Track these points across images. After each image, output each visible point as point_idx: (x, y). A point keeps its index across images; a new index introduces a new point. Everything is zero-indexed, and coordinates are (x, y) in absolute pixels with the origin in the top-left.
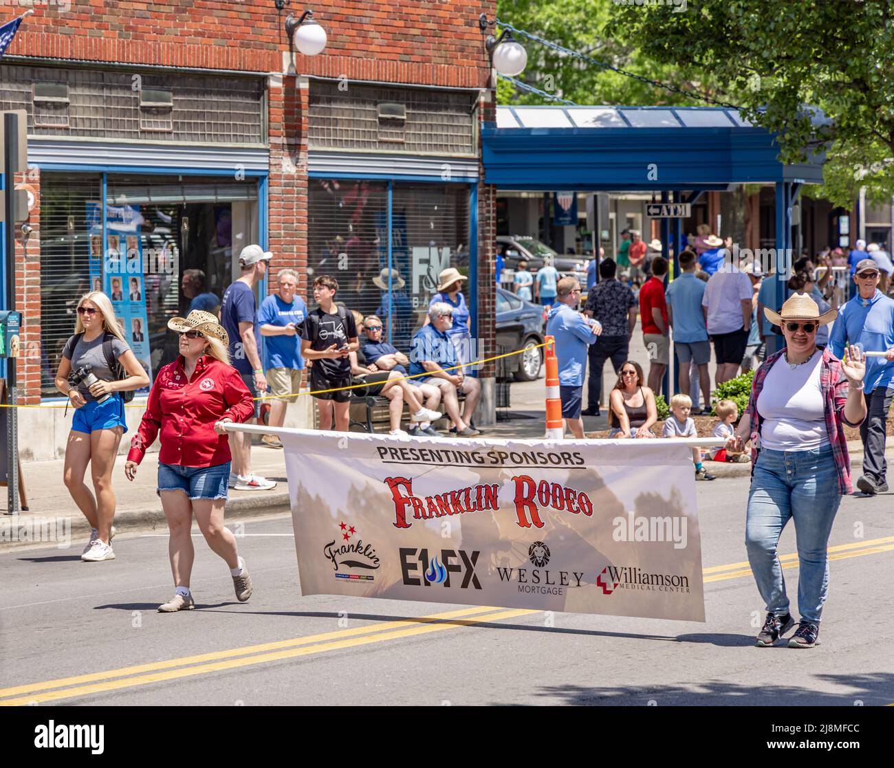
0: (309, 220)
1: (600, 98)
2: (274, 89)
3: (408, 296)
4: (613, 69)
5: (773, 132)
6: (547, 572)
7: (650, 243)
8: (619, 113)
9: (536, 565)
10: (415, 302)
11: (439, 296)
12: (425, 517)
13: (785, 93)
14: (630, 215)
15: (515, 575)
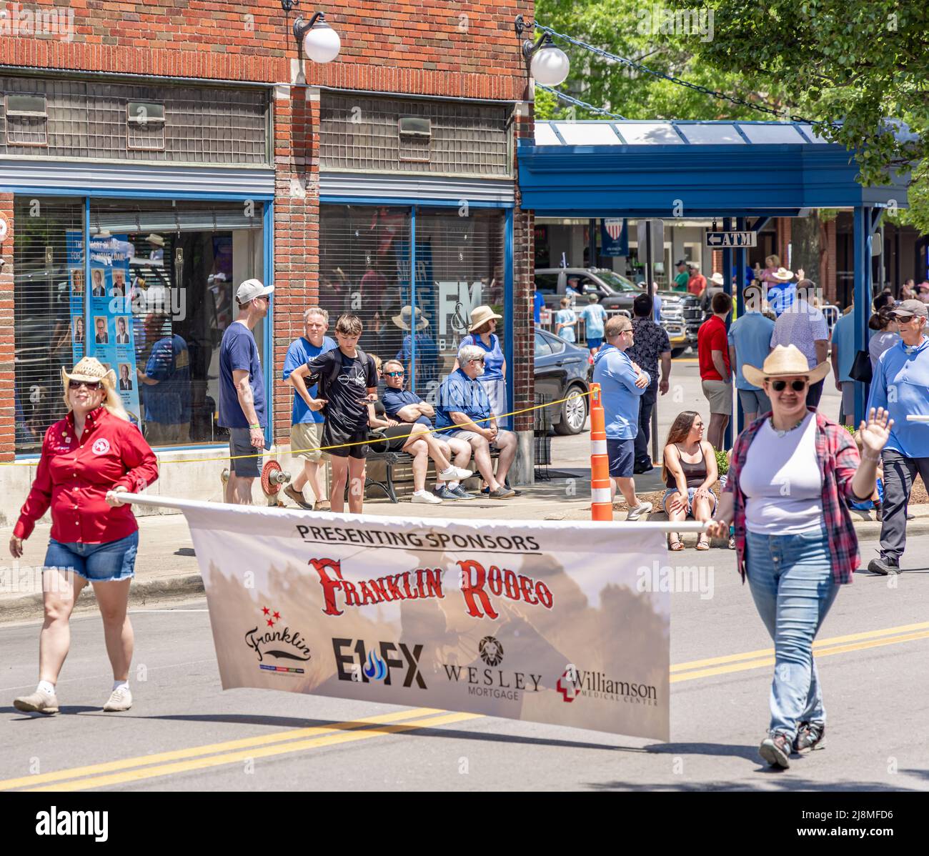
0: (320, 252)
1: (654, 111)
2: (281, 101)
3: (434, 337)
4: (668, 78)
5: (850, 149)
6: (501, 672)
7: (711, 277)
8: (675, 128)
9: (488, 663)
10: (441, 344)
11: (469, 338)
12: (358, 603)
13: (865, 105)
14: (687, 245)
15: (464, 674)
